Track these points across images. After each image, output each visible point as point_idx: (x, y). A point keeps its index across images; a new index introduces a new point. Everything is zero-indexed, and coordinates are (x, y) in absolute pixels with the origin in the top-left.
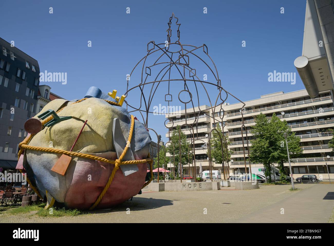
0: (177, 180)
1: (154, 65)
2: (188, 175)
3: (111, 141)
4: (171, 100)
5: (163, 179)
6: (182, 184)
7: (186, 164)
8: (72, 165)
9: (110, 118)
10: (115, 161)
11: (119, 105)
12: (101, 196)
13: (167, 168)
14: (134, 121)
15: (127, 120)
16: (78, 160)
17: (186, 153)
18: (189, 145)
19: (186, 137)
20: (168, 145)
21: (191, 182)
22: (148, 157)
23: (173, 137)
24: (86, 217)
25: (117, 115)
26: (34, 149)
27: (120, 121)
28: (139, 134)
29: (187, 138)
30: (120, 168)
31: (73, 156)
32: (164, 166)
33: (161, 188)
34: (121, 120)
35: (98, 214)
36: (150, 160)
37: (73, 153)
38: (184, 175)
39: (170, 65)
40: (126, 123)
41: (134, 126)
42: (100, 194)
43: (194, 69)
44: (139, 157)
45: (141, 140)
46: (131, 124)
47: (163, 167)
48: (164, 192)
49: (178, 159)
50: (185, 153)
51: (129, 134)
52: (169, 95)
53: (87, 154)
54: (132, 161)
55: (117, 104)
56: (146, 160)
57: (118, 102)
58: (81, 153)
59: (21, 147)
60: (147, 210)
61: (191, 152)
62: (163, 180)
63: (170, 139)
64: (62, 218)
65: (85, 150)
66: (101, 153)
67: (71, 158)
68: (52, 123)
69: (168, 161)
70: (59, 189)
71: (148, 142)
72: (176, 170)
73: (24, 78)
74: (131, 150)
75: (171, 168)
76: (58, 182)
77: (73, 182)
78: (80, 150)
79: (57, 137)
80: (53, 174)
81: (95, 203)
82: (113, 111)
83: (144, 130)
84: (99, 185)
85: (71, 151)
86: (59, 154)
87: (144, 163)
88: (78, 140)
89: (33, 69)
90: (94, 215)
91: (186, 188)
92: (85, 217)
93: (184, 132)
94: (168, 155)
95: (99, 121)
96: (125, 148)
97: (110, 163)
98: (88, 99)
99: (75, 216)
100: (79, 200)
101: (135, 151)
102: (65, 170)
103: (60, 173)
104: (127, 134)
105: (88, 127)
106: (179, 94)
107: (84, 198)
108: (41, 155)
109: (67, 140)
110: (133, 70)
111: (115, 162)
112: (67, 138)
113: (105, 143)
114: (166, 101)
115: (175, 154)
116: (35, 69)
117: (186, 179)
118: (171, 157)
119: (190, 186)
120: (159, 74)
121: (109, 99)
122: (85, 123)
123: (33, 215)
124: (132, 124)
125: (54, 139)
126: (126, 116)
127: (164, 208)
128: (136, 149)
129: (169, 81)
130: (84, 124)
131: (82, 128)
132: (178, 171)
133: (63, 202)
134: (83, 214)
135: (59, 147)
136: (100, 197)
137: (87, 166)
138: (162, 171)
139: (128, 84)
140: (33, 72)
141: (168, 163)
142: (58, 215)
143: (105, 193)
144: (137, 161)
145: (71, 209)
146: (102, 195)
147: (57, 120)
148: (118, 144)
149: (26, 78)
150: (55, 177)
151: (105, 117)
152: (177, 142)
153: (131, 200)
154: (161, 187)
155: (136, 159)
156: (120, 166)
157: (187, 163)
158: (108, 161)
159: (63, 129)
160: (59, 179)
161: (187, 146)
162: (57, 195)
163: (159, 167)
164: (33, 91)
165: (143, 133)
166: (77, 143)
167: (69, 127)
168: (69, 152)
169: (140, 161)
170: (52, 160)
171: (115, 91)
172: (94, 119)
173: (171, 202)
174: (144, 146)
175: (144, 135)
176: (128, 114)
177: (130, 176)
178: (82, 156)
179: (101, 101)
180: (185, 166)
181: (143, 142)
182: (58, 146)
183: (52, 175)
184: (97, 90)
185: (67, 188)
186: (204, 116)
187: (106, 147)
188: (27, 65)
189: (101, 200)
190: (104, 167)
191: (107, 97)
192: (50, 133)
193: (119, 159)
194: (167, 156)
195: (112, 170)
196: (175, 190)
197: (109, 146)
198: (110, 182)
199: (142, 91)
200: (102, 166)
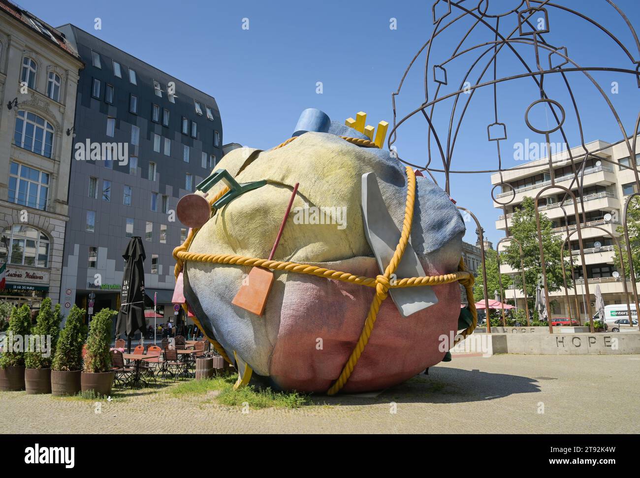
0: (536, 328)
1: (454, 56)
2: (562, 317)
3: (360, 230)
4: (504, 137)
5: (498, 326)
6: (553, 336)
7: (554, 289)
8: (275, 291)
9: (354, 173)
10: (375, 278)
11: (374, 144)
12: (351, 364)
13: (506, 301)
14: (416, 179)
15: (396, 177)
16: (288, 280)
17: (554, 262)
18: (562, 243)
19: (550, 224)
20: (504, 246)
21: (575, 332)
22: (460, 269)
23: (515, 227)
24: (319, 413)
25: (371, 166)
26: (198, 259)
27: (379, 180)
28: (431, 212)
29: (553, 226)
30: (389, 296)
31: (277, 272)
32: (498, 295)
33: (498, 346)
34: (382, 179)
35: (347, 406)
36: (465, 276)
37: (275, 263)
38: (554, 317)
39: (495, 47)
40: (396, 185)
41: (416, 191)
42: (348, 360)
43: (560, 47)
44: (436, 269)
45: (439, 225)
46: (409, 188)
47: (496, 297)
48: (505, 355)
49: (534, 279)
50: (551, 263)
51: (405, 213)
52: (498, 124)
53: (307, 264)
54: (418, 280)
55: (369, 142)
56: (455, 275)
57: (370, 140)
58: (294, 263)
59: (177, 257)
60: (470, 403)
61: (567, 259)
62: (499, 328)
63: (508, 231)
64: (265, 413)
65: (302, 256)
66: (338, 262)
67: (271, 274)
68: (226, 199)
69: (507, 283)
70: (255, 346)
71: (457, 229)
72: (530, 303)
73: (194, 134)
74: (413, 250)
75: (517, 299)
76: (252, 331)
77: (282, 330)
78: (290, 257)
79: (237, 228)
80: (240, 312)
81: (338, 379)
82: (360, 158)
83: (442, 200)
84: (343, 338)
85: (271, 260)
86: (246, 267)
87: (452, 284)
88: (284, 232)
89: (209, 115)
90: (338, 408)
91: (566, 348)
92: (315, 413)
93: (543, 213)
94: (506, 269)
95: (327, 182)
96: (398, 247)
97: (363, 284)
98: (298, 138)
99: (294, 409)
100: (301, 373)
101: (425, 253)
102: (263, 303)
103: (252, 311)
104: (399, 212)
105: (302, 200)
106: (525, 112)
107: (313, 368)
108: (211, 270)
109: (258, 234)
110: (404, 78)
111: (376, 281)
112: (259, 229)
113: (347, 235)
114: (489, 140)
115: (525, 267)
116: (211, 115)
117: (558, 325)
118: (515, 274)
119: (576, 342)
120: (468, 73)
121: (349, 134)
122: (295, 190)
123: (208, 401)
124: (410, 186)
125: (234, 234)
126: (393, 168)
127: (514, 398)
128: (427, 248)
129: (495, 83)
130: (292, 193)
131: (288, 204)
132: (537, 307)
133: (268, 375)
134: (311, 405)
135: (245, 251)
136: (349, 365)
137: (309, 293)
138: (494, 307)
139: (394, 111)
140: (209, 120)
141: (507, 288)
142: (257, 405)
143: (359, 357)
144: (431, 278)
145: (285, 393)
146: (353, 361)
147: (235, 190)
148: (377, 237)
149: (199, 133)
150: (244, 319)
151: (341, 172)
152: (527, 237)
153: (427, 373)
154: (498, 343)
155: (427, 274)
156: (388, 292)
157: (558, 285)
158: (357, 279)
159: (248, 209)
160: (253, 322)
161: (556, 245)
162: (252, 358)
163: (488, 295)
164: (213, 157)
165: (441, 207)
166: (282, 241)
167: (262, 202)
168: (267, 262)
169: (441, 277)
170: (232, 282)
171: (362, 114)
172: (313, 180)
173: (533, 383)
174: (446, 240)
175: (445, 212)
176: (398, 165)
177: (417, 315)
178: (295, 268)
179: (328, 137)
180: (553, 294)
181: (444, 230)
182: (242, 248)
183: (237, 314)
184: (318, 114)
185: (271, 344)
186: (596, 169)
187: (350, 246)
188: (198, 109)
189: (352, 374)
190: (349, 295)
191: (344, 130)
192: (223, 220)
193: (386, 275)
194: (502, 271)
195: (369, 302)
196: (535, 351)
197: (357, 244)
198: (367, 331)
199: (429, 121)
200: (344, 293)
